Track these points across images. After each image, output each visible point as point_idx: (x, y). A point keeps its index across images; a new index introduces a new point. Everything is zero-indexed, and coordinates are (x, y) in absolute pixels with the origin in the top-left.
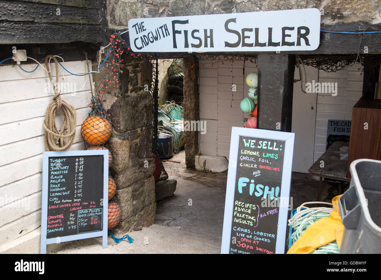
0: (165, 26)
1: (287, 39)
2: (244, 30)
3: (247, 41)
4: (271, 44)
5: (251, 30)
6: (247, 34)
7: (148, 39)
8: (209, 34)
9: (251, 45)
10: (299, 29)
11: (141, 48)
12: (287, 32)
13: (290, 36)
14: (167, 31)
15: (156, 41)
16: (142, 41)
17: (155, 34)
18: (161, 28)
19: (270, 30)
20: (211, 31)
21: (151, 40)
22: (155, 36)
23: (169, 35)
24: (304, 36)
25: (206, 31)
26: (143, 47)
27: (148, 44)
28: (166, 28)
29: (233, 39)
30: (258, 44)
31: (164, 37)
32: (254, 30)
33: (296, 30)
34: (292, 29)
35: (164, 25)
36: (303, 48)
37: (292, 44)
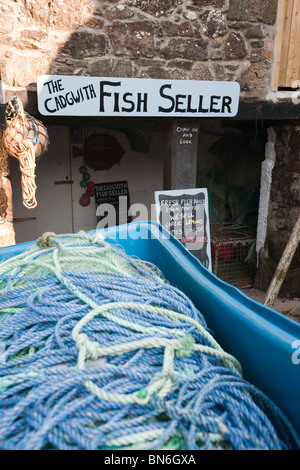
0: (91, 87)
1: (214, 107)
2: (178, 97)
3: (180, 107)
4: (201, 110)
5: (184, 97)
6: (180, 100)
7: (66, 100)
8: (142, 99)
9: (183, 111)
10: (224, 98)
11: (55, 110)
12: (215, 100)
13: (217, 104)
14: (93, 92)
15: (77, 102)
16: (57, 103)
17: (76, 95)
18: (85, 88)
19: (201, 97)
20: (146, 95)
21: (71, 102)
22: (77, 98)
23: (95, 97)
24: (227, 105)
25: (139, 95)
26: (58, 110)
27: (65, 106)
28: (92, 89)
29: (168, 104)
30: (189, 110)
31: (88, 98)
32: (187, 97)
33: (222, 99)
34: (219, 98)
35: (90, 85)
36: (226, 114)
37: (218, 111)
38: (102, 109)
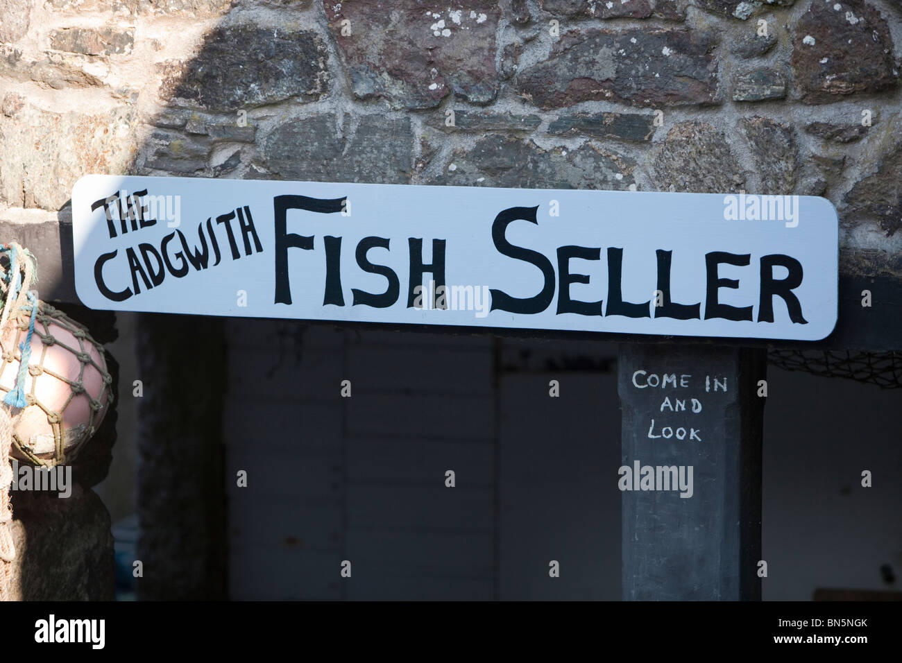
0: (244, 213)
1: (725, 296)
2: (566, 253)
3: (577, 292)
4: (667, 308)
5: (592, 254)
6: (576, 266)
7: (164, 258)
8: (427, 258)
9: (591, 309)
10: (768, 262)
11: (126, 295)
12: (724, 270)
13: (734, 284)
14: (250, 234)
15: (198, 269)
16: (135, 268)
17: (194, 244)
18: (225, 219)
19: (664, 259)
20: (439, 246)
21: (178, 264)
22: (197, 251)
23: (259, 249)
24: (786, 289)
25: (415, 245)
26: (138, 291)
27: (158, 280)
28: (247, 223)
29: (527, 281)
30: (617, 305)
31: (236, 255)
32: (604, 255)
33: (755, 265)
34: (743, 260)
35: (239, 210)
36: (782, 328)
37: (743, 314)
38: (283, 294)
